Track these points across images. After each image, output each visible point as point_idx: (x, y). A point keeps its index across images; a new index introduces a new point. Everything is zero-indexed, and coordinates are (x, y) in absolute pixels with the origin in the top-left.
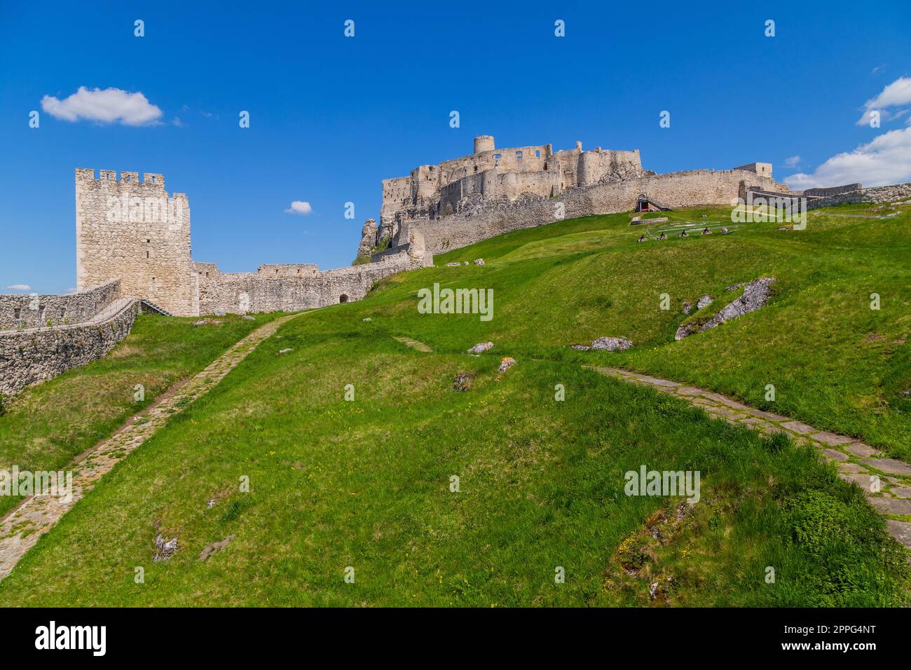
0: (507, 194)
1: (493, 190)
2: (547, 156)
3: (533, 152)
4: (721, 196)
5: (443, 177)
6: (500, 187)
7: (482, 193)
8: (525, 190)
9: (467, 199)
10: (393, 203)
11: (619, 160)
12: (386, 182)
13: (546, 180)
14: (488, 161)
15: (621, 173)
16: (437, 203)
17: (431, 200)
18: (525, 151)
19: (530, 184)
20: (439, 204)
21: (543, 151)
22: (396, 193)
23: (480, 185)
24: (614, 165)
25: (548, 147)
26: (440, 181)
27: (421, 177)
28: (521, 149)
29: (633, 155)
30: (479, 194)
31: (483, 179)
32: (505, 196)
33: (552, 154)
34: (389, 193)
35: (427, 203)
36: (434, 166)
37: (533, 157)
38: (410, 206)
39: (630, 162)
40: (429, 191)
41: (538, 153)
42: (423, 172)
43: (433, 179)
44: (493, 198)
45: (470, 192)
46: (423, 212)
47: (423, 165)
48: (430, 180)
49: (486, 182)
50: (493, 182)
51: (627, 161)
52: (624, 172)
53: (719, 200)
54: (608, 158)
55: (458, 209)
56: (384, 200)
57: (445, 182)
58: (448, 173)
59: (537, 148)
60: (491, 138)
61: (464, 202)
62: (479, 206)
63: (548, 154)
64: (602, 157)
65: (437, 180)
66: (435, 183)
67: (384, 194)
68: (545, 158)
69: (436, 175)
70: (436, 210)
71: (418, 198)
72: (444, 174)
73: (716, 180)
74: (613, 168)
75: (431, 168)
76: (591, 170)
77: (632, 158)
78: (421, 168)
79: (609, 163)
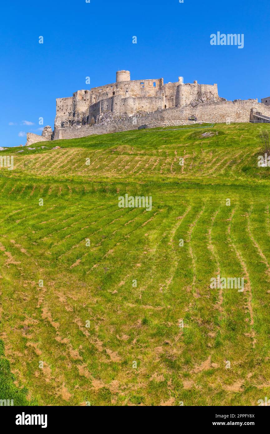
0: (127, 112)
1: (118, 109)
2: (160, 86)
3: (151, 83)
4: (239, 117)
5: (93, 99)
6: (123, 108)
7: (112, 110)
8: (140, 110)
9: (102, 114)
10: (63, 115)
11: (203, 90)
12: (58, 100)
13: (154, 103)
14: (121, 89)
15: (203, 99)
16: (87, 116)
17: (84, 114)
18: (146, 83)
19: (143, 106)
20: (88, 117)
21: (158, 83)
22: (65, 108)
23: (111, 105)
24: (199, 94)
25: (161, 80)
26: (91, 101)
27: (78, 98)
28: (143, 81)
29: (213, 87)
30: (110, 111)
31: (113, 102)
32: (126, 113)
33: (163, 85)
34: (60, 108)
35: (81, 116)
36: (88, 91)
37: (151, 87)
38: (71, 118)
39: (210, 92)
40: (83, 108)
41: (154, 84)
42: (80, 95)
43: (87, 100)
44: (118, 114)
45: (105, 110)
46: (78, 122)
47: (80, 90)
48: (85, 100)
49: (114, 104)
50: (119, 103)
51: (208, 91)
52: (205, 99)
53: (237, 120)
54: (196, 89)
55: (97, 121)
56: (57, 112)
57: (94, 101)
58: (96, 95)
59: (154, 81)
60: (128, 72)
61: (101, 117)
62: (108, 120)
63: (160, 85)
64: (192, 88)
65: (89, 100)
66: (88, 103)
67: (57, 108)
68: (159, 87)
69: (88, 97)
70: (86, 121)
71: (76, 112)
72: (94, 96)
73: (236, 107)
74: (199, 95)
75: (86, 92)
76: (184, 97)
77: (213, 89)
78: (79, 92)
79: (196, 92)
